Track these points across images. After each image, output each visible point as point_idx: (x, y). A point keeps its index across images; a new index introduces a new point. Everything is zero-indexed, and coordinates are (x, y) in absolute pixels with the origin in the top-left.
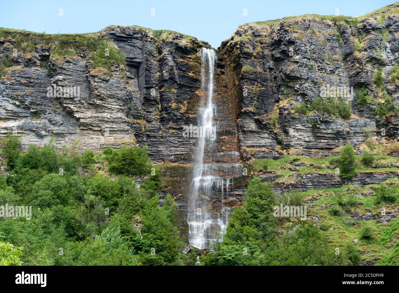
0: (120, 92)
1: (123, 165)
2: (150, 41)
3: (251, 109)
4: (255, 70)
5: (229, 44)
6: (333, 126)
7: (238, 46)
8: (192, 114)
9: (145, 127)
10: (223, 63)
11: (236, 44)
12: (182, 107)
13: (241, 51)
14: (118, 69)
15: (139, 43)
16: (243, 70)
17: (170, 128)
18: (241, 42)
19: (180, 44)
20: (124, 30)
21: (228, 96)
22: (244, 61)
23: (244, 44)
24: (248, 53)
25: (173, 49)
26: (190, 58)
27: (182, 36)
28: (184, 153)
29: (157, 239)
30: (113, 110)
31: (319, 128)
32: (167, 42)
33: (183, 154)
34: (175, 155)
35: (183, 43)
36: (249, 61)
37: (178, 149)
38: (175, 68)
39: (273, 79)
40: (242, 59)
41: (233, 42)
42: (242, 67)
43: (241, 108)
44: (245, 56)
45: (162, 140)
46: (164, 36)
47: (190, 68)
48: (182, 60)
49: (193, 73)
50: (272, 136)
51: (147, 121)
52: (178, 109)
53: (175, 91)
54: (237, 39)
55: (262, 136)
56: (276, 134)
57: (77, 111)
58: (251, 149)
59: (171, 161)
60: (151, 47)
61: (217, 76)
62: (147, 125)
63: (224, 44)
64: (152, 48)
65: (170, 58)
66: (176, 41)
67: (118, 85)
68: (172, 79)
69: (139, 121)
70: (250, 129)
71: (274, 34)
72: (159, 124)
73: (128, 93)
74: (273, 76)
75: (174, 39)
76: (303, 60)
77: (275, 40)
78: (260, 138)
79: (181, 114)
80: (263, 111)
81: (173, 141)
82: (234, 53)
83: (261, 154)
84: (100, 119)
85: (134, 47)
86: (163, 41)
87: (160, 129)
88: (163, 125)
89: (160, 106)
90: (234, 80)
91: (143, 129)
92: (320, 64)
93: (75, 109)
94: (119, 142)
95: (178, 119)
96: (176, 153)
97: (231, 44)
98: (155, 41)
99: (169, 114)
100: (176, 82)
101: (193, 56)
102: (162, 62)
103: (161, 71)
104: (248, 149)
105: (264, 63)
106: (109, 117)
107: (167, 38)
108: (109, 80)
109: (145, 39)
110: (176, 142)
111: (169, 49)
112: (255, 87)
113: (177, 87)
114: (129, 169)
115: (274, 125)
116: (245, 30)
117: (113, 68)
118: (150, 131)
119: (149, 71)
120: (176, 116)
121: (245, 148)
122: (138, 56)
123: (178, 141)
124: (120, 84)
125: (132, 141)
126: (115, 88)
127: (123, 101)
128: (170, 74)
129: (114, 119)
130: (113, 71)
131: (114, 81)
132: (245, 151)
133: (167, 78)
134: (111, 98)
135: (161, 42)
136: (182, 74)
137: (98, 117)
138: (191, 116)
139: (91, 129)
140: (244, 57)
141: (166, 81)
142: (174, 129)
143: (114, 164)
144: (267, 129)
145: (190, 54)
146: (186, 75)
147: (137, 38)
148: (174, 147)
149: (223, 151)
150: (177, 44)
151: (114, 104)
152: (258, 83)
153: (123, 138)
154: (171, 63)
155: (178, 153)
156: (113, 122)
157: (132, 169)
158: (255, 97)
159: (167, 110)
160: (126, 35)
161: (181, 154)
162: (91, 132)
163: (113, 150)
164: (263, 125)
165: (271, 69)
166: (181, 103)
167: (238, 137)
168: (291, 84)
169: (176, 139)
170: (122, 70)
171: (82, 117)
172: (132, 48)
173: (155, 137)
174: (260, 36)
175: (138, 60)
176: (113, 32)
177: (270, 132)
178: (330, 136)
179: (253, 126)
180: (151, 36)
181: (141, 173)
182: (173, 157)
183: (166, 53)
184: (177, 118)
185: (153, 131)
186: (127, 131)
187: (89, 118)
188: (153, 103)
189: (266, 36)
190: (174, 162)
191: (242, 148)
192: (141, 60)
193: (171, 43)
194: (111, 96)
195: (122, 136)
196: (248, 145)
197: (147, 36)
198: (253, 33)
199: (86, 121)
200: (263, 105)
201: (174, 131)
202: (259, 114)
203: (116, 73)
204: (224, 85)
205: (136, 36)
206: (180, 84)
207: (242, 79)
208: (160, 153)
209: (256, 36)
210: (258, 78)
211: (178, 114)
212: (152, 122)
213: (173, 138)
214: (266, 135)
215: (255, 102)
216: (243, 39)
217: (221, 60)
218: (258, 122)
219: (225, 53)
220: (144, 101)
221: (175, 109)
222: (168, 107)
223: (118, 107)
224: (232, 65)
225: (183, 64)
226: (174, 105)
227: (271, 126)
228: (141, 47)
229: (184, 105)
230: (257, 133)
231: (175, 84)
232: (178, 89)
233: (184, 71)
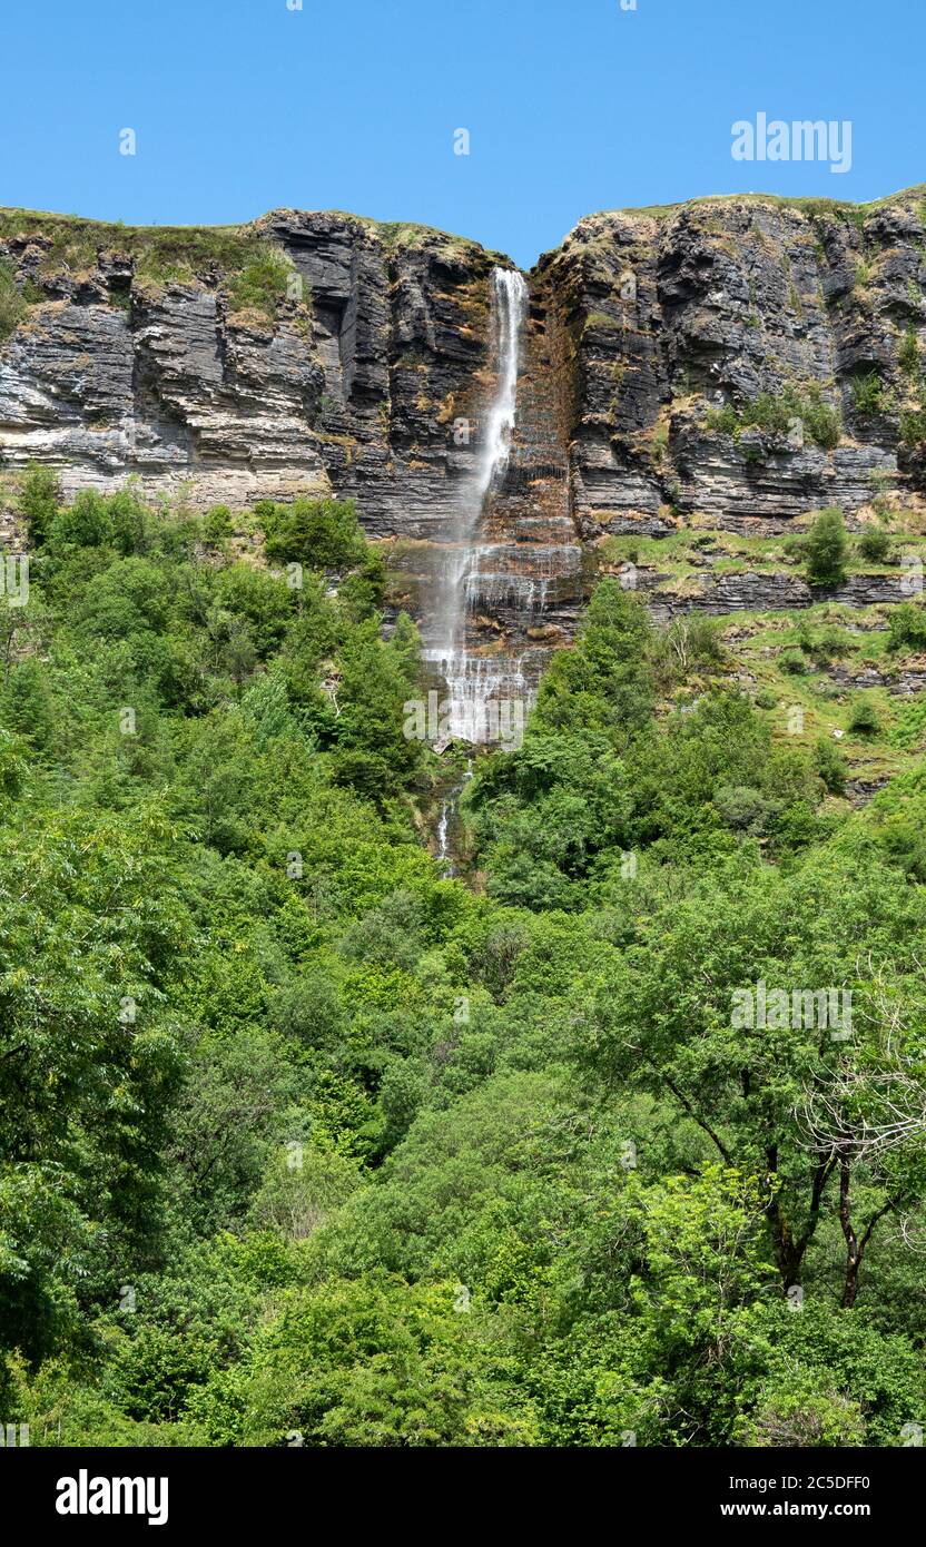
0: (296, 369)
1: (298, 541)
2: (370, 250)
3: (605, 417)
4: (617, 324)
5: (556, 261)
6: (797, 463)
7: (578, 266)
9: (353, 454)
10: (542, 306)
11: (574, 260)
12: (442, 407)
13: (585, 277)
14: (292, 315)
15: (344, 253)
16: (588, 322)
17: (413, 457)
18: (587, 257)
19: (442, 258)
20: (309, 220)
21: (551, 383)
22: (592, 301)
23: (594, 262)
24: (602, 283)
25: (423, 269)
26: (464, 292)
27: (445, 240)
28: (443, 516)
29: (374, 716)
30: (278, 412)
31: (762, 466)
32: (411, 252)
33: (440, 520)
34: (423, 520)
35: (449, 254)
36: (603, 301)
37: (429, 507)
38: (427, 314)
39: (659, 347)
40: (586, 298)
41: (567, 255)
42: (585, 315)
43: (580, 413)
44: (593, 290)
45: (393, 484)
46: (404, 237)
47: (463, 316)
48: (445, 296)
49: (470, 327)
50: (652, 483)
51: (358, 439)
52: (431, 413)
53: (427, 370)
54: (578, 248)
55: (629, 481)
56: (660, 478)
57: (194, 413)
58: (600, 511)
59: (412, 535)
60: (371, 263)
61: (526, 337)
62: (359, 449)
63: (546, 260)
64: (375, 266)
65: (416, 291)
66: (432, 250)
67: (292, 352)
68: (420, 342)
69: (339, 439)
70: (601, 465)
71: (666, 239)
72: (385, 446)
73: (314, 372)
74: (658, 340)
75: (426, 245)
76: (731, 303)
77: (667, 255)
78: (622, 488)
79: (439, 424)
80: (631, 423)
81: (417, 489)
82: (569, 281)
83: (625, 525)
84: (246, 431)
85: (333, 261)
86: (402, 249)
87: (387, 459)
88: (395, 449)
89: (389, 405)
90: (567, 347)
91: (349, 457)
92: (770, 314)
93: (190, 407)
94: (292, 486)
95: (431, 435)
96: (424, 517)
97: (562, 260)
98: (383, 250)
99: (410, 423)
100: (429, 348)
101: (472, 287)
102: (398, 299)
103: (394, 321)
104: (593, 513)
105: (638, 308)
106: (268, 427)
107: (411, 242)
108: (271, 339)
109: (359, 243)
110: (426, 490)
111: (415, 268)
112: (615, 364)
113: (431, 360)
114: (313, 552)
115: (657, 457)
116: (597, 229)
117: (280, 312)
118: (363, 463)
119: (366, 320)
120: (425, 428)
121: (588, 508)
122: (341, 283)
123: (431, 489)
124: (295, 349)
125: (322, 485)
126: (284, 361)
127: (304, 389)
128: (415, 328)
129: (279, 431)
130: (281, 320)
131: (282, 341)
132: (587, 516)
133: (408, 338)
134: (275, 382)
135: (397, 252)
136: (443, 329)
137: (242, 427)
139: (226, 456)
140: (590, 294)
141: (404, 345)
142: (421, 459)
143: (279, 539)
144: (641, 466)
145: (464, 283)
146: (453, 332)
147: (338, 241)
148: (421, 501)
149: (535, 514)
150: (433, 257)
151: (281, 396)
152: (623, 354)
153: (302, 477)
154: (420, 303)
155: (430, 516)
156: (277, 440)
157: (318, 552)
158: (614, 388)
159: (406, 415)
160: (315, 232)
161: (434, 520)
162: (225, 462)
163: (277, 506)
164: (632, 455)
165: (655, 324)
166: (439, 398)
167: (572, 482)
168: (700, 361)
169: (426, 482)
170: (302, 316)
171: (206, 425)
172: (327, 264)
173: (376, 478)
174: (630, 243)
175: (340, 294)
176: (283, 224)
177: (649, 472)
178: (789, 485)
179: (607, 458)
180: (373, 237)
181: (340, 562)
182: (417, 525)
183: (408, 278)
184: (430, 433)
185: (372, 463)
186: (311, 461)
187: (222, 428)
188: (373, 396)
189: (645, 244)
190: (420, 538)
191: (581, 508)
192: (347, 294)
193: (421, 253)
194: (275, 379)
195: (299, 472)
196: (594, 501)
197: (362, 237)
198: (616, 236)
199: (215, 436)
200: (634, 408)
201: (420, 464)
202: (624, 431)
203: (286, 323)
204: (544, 358)
205: (337, 234)
206: (438, 355)
207: (585, 344)
208: (387, 516)
209: (622, 244)
210: (622, 343)
211: (432, 424)
212: (369, 441)
213: (418, 482)
214: (638, 481)
215: (615, 401)
216: (591, 250)
217: (537, 297)
218: (620, 449)
219: (548, 282)
220: (354, 391)
221: (424, 413)
222: (409, 408)
223: (289, 404)
224: (564, 311)
225: (447, 305)
226: (422, 403)
227: (651, 458)
228: (348, 263)
229: (446, 404)
230: (617, 473)
231: (427, 354)
232: (434, 365)
233: (448, 322)
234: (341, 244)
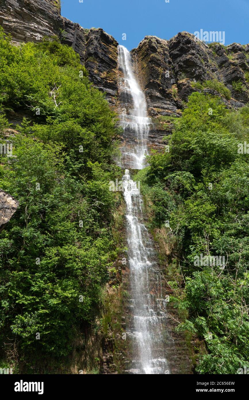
2: (81, 31)
3: (158, 81)
4: (160, 59)
8: (109, 80)
11: (144, 44)
12: (102, 74)
13: (149, 45)
15: (72, 31)
16: (152, 55)
18: (150, 40)
22: (151, 52)
23: (152, 42)
24: (155, 47)
25: (98, 36)
26: (110, 47)
32: (94, 31)
38: (99, 48)
41: (141, 45)
43: (150, 80)
47: (109, 52)
49: (112, 56)
50: (173, 103)
52: (99, 75)
53: (98, 63)
55: (165, 102)
56: (175, 102)
58: (157, 109)
64: (82, 35)
65: (95, 41)
68: (96, 54)
70: (156, 96)
74: (171, 68)
77: (174, 43)
78: (163, 104)
79: (101, 78)
80: (165, 86)
83: (166, 113)
85: (68, 32)
86: (91, 31)
90: (143, 65)
97: (139, 46)
98: (85, 33)
99: (91, 76)
100: (99, 57)
101: (113, 46)
102: (90, 43)
103: (87, 48)
104: (154, 109)
105: (164, 58)
107: (94, 28)
109: (77, 28)
111: (95, 35)
112: (160, 69)
115: (174, 96)
119: (78, 47)
120: (96, 79)
121: (152, 108)
122: (70, 38)
126: (46, 8)
128: (94, 50)
129: (41, 30)
133: (92, 53)
134: (41, 13)
136: (104, 53)
137: (24, 24)
138: (109, 81)
140: (151, 50)
144: (169, 98)
145: (111, 45)
146: (107, 55)
147: (70, 28)
151: (44, 20)
152: (162, 67)
154: (96, 44)
158: (160, 75)
159: (90, 73)
164: (167, 94)
165: (170, 63)
166: (101, 71)
167: (146, 100)
168: (188, 70)
175: (70, 40)
177: (172, 100)
179: (158, 94)
180: (82, 28)
183: (93, 37)
184: (98, 80)
189: (165, 44)
191: (150, 107)
192: (72, 41)
193: (98, 32)
196: (154, 106)
198: (157, 40)
200: (165, 83)
202: (163, 87)
205: (70, 26)
206: (102, 59)
207: (150, 62)
210: (162, 64)
211: (98, 78)
214: (168, 102)
215: (160, 78)
218: (162, 92)
221: (96, 74)
222: (91, 71)
225: (105, 47)
226: (96, 71)
227: (173, 96)
228: (73, 34)
229: (104, 74)
230: (162, 99)
231: (98, 58)
232: (100, 62)
233: (105, 51)
234: (72, 29)
